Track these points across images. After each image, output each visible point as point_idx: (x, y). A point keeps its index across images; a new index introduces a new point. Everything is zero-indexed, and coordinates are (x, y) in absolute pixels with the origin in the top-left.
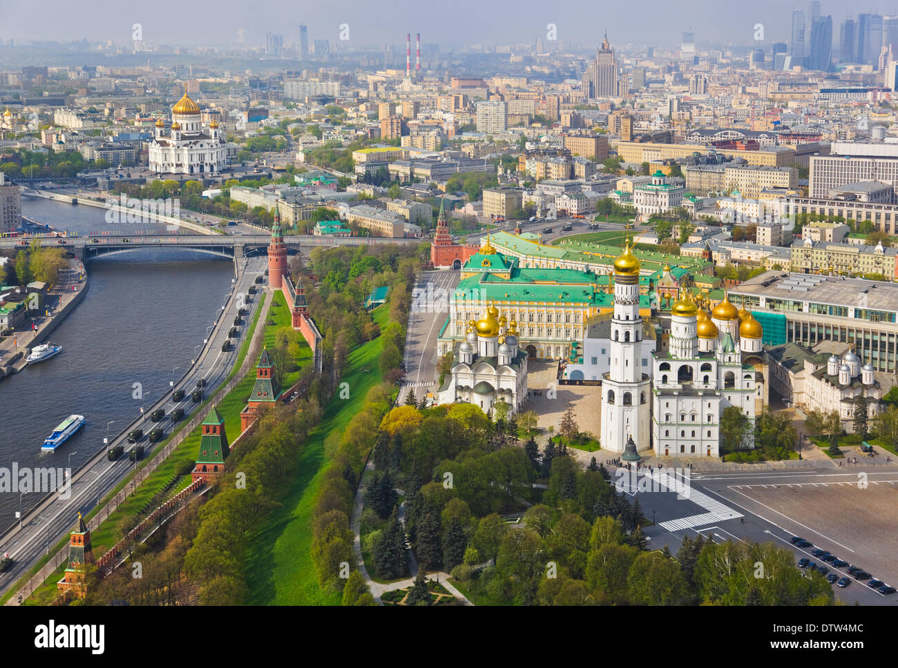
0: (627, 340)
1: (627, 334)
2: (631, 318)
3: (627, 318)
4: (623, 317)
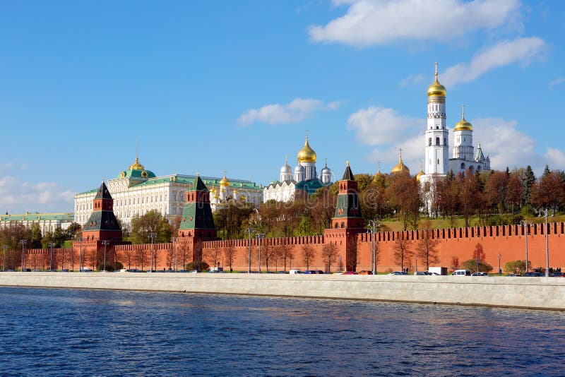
3: (438, 128)
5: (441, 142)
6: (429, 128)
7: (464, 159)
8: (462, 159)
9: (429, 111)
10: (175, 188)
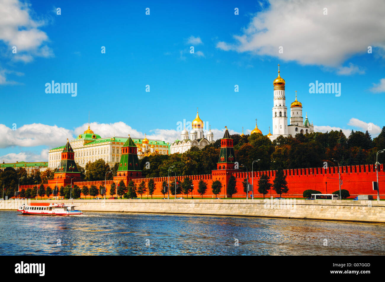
0: (281, 116)
1: (280, 113)
2: (282, 105)
3: (280, 105)
4: (278, 105)
5: (283, 114)
6: (275, 106)
7: (297, 125)
8: (296, 125)
9: (274, 95)
10: (114, 145)
